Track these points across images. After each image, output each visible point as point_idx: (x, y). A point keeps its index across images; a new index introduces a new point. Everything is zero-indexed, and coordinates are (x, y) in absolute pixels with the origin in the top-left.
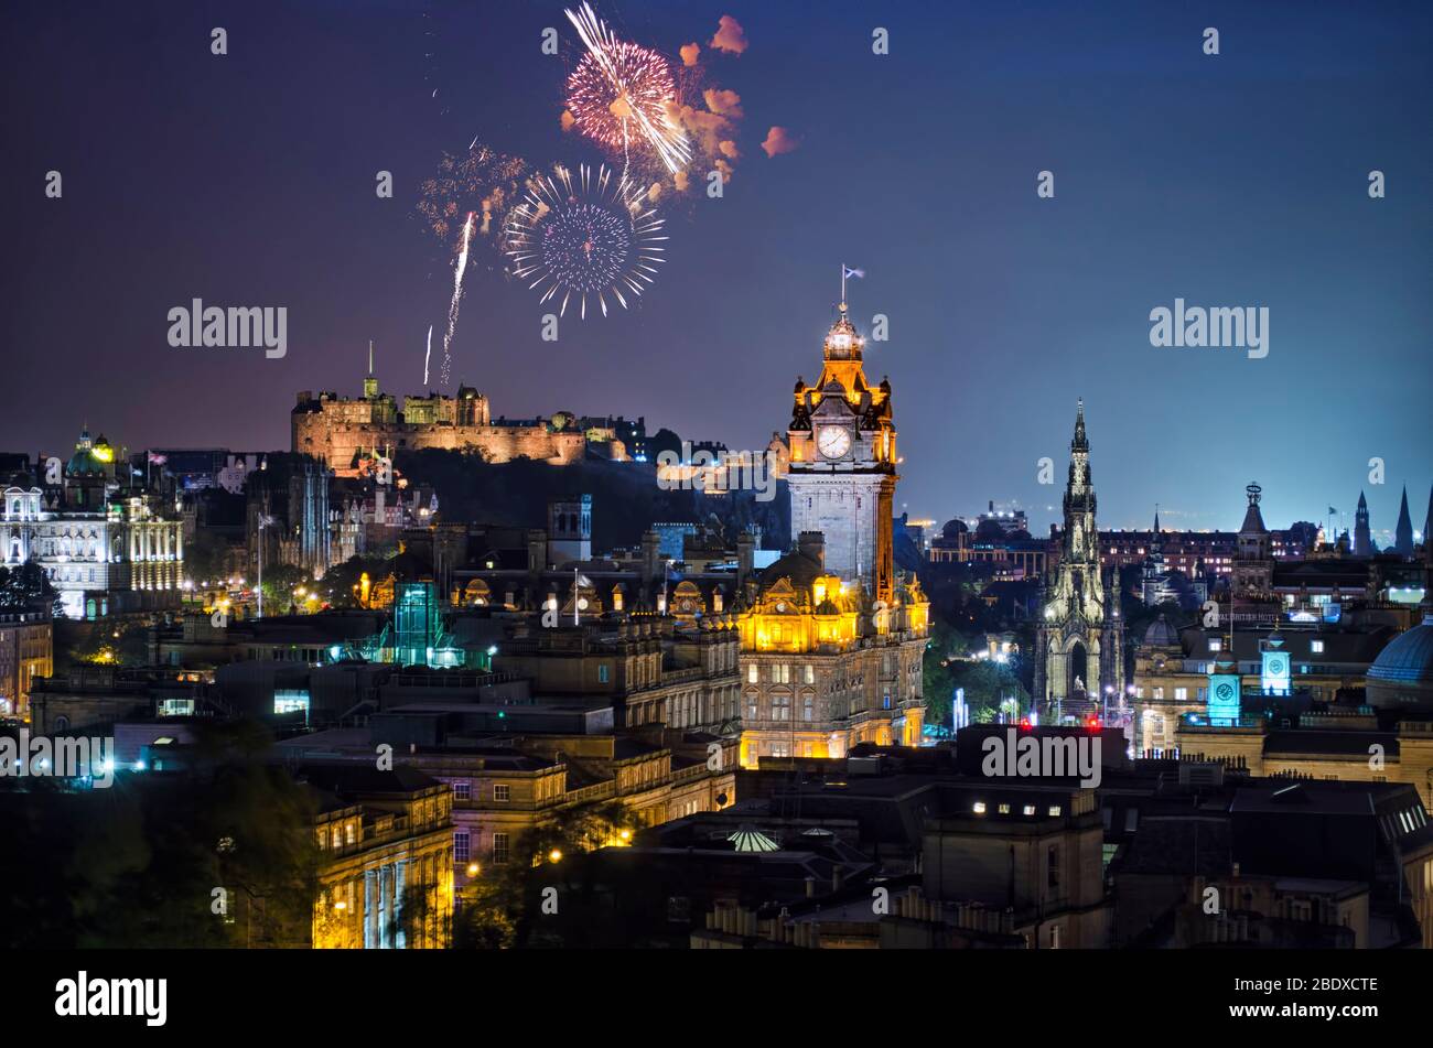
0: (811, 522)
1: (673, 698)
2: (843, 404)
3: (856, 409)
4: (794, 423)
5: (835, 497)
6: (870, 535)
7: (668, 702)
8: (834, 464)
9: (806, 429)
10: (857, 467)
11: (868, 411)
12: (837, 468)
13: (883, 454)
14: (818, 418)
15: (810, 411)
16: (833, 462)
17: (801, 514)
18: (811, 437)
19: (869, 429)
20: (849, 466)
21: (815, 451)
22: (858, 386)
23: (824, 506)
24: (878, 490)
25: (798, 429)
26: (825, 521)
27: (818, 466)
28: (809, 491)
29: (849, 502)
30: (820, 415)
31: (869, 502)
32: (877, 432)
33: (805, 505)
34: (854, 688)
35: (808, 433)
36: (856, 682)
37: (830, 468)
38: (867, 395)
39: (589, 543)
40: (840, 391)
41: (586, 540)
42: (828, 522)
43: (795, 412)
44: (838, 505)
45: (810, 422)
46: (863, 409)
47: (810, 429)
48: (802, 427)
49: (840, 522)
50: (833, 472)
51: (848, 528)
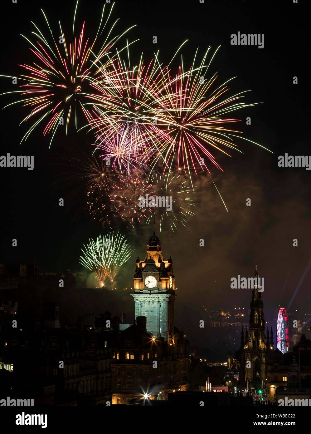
0: (142, 313)
1: (84, 381)
2: (154, 267)
3: (159, 269)
4: (135, 275)
5: (151, 303)
6: (165, 318)
7: (82, 383)
8: (150, 291)
9: (140, 277)
10: (159, 291)
11: (163, 270)
12: (152, 292)
13: (169, 286)
14: (144, 273)
15: (142, 270)
16: (150, 290)
17: (138, 309)
18: (142, 280)
19: (164, 277)
20: (156, 291)
21: (143, 285)
22: (160, 261)
23: (147, 306)
24: (167, 300)
25: (137, 277)
26: (147, 312)
27: (144, 291)
28: (142, 301)
29: (156, 305)
30: (145, 272)
31: (164, 305)
32: (167, 278)
33: (140, 306)
34: (159, 377)
35: (141, 278)
36: (160, 375)
37: (149, 292)
38: (163, 264)
39: (59, 321)
40: (152, 262)
41: (58, 320)
42: (149, 312)
43: (136, 271)
44: (152, 306)
45: (141, 274)
46: (162, 269)
47: (142, 277)
48: (138, 276)
49: (153, 313)
50: (150, 293)
51: (156, 315)
